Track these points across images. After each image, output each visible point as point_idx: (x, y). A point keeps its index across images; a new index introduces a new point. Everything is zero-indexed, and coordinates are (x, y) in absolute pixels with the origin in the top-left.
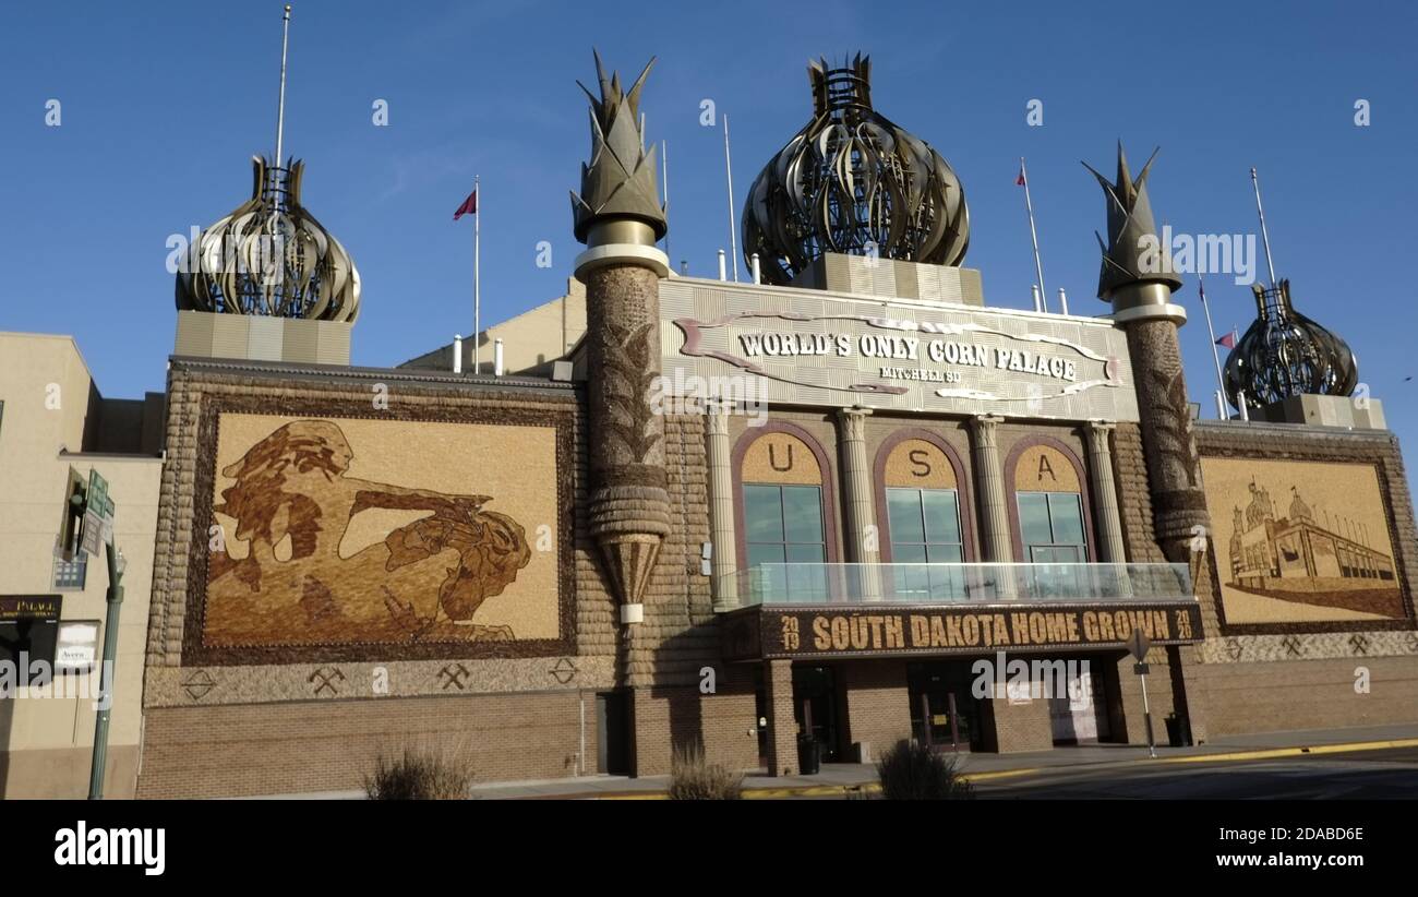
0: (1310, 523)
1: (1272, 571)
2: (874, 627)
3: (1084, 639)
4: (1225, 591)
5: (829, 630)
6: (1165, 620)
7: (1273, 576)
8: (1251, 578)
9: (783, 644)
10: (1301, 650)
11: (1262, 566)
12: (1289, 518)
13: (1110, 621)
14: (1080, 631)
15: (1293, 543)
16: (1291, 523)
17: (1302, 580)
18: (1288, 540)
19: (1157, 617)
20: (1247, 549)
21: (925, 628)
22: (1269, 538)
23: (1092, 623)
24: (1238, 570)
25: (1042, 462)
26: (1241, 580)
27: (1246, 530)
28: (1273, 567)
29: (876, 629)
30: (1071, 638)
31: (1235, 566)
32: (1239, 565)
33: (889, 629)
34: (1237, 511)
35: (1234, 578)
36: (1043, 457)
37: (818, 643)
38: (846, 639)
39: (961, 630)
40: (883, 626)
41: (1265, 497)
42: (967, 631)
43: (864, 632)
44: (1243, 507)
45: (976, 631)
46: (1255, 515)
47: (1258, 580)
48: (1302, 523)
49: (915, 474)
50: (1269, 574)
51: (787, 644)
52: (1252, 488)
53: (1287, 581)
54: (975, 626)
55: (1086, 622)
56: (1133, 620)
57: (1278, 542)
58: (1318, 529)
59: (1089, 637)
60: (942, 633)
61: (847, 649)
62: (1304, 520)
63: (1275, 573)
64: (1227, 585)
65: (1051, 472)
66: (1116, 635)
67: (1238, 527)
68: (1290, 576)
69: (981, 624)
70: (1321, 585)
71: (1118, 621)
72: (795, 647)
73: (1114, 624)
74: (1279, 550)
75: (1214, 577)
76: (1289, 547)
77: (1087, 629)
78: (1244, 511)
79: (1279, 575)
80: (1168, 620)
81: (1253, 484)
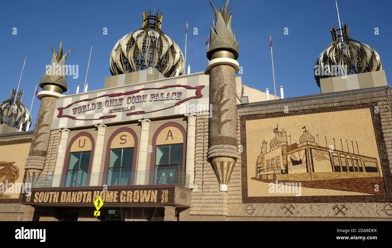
0: (313, 144)
1: (282, 171)
2: (51, 195)
3: (119, 202)
4: (249, 181)
5: (38, 196)
6: (156, 194)
7: (282, 173)
8: (268, 175)
9: (26, 200)
10: (294, 211)
11: (276, 168)
12: (298, 143)
13: (131, 194)
14: (118, 198)
15: (299, 155)
16: (299, 146)
17: (302, 174)
18: (296, 154)
19: (153, 193)
20: (268, 161)
21: (65, 196)
22: (283, 154)
23: (124, 195)
24: (260, 171)
25: (169, 133)
26: (261, 176)
27: (268, 151)
28: (283, 168)
29: (51, 196)
30: (114, 201)
31: (259, 169)
32: (261, 169)
33: (55, 196)
34: (264, 142)
35: (256, 175)
36: (170, 131)
37: (35, 201)
38: (42, 199)
39: (76, 197)
40: (53, 195)
41: (284, 134)
42: (78, 197)
43: (48, 196)
44: (268, 140)
45: (81, 198)
46: (275, 143)
47: (272, 175)
48: (307, 145)
49: (121, 143)
50: (280, 172)
51: (27, 200)
52: (276, 131)
53: (291, 175)
54: (81, 195)
55: (121, 194)
56: (141, 194)
57: (289, 156)
58: (319, 147)
59: (121, 201)
60: (70, 198)
61: (42, 202)
62: (309, 143)
63: (284, 171)
64: (252, 178)
65: (172, 136)
66: (133, 201)
67: (264, 150)
68: (294, 173)
69: (83, 195)
70: (317, 176)
71: (135, 194)
72: (29, 201)
73: (133, 196)
74: (289, 160)
75: (244, 175)
76: (296, 158)
77: (121, 197)
78: (269, 143)
79: (287, 172)
80: (157, 195)
81: (277, 129)
